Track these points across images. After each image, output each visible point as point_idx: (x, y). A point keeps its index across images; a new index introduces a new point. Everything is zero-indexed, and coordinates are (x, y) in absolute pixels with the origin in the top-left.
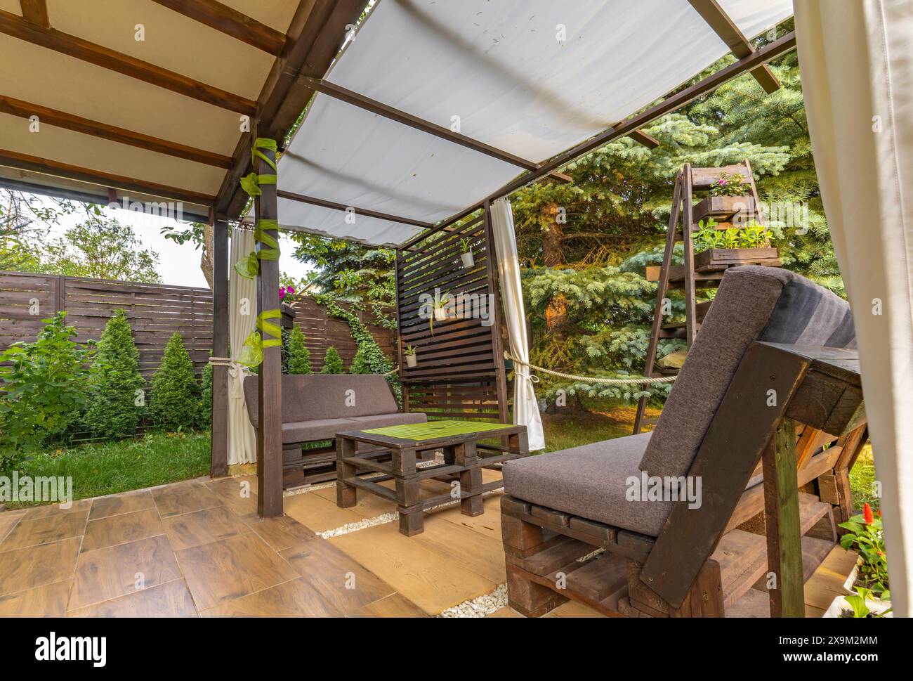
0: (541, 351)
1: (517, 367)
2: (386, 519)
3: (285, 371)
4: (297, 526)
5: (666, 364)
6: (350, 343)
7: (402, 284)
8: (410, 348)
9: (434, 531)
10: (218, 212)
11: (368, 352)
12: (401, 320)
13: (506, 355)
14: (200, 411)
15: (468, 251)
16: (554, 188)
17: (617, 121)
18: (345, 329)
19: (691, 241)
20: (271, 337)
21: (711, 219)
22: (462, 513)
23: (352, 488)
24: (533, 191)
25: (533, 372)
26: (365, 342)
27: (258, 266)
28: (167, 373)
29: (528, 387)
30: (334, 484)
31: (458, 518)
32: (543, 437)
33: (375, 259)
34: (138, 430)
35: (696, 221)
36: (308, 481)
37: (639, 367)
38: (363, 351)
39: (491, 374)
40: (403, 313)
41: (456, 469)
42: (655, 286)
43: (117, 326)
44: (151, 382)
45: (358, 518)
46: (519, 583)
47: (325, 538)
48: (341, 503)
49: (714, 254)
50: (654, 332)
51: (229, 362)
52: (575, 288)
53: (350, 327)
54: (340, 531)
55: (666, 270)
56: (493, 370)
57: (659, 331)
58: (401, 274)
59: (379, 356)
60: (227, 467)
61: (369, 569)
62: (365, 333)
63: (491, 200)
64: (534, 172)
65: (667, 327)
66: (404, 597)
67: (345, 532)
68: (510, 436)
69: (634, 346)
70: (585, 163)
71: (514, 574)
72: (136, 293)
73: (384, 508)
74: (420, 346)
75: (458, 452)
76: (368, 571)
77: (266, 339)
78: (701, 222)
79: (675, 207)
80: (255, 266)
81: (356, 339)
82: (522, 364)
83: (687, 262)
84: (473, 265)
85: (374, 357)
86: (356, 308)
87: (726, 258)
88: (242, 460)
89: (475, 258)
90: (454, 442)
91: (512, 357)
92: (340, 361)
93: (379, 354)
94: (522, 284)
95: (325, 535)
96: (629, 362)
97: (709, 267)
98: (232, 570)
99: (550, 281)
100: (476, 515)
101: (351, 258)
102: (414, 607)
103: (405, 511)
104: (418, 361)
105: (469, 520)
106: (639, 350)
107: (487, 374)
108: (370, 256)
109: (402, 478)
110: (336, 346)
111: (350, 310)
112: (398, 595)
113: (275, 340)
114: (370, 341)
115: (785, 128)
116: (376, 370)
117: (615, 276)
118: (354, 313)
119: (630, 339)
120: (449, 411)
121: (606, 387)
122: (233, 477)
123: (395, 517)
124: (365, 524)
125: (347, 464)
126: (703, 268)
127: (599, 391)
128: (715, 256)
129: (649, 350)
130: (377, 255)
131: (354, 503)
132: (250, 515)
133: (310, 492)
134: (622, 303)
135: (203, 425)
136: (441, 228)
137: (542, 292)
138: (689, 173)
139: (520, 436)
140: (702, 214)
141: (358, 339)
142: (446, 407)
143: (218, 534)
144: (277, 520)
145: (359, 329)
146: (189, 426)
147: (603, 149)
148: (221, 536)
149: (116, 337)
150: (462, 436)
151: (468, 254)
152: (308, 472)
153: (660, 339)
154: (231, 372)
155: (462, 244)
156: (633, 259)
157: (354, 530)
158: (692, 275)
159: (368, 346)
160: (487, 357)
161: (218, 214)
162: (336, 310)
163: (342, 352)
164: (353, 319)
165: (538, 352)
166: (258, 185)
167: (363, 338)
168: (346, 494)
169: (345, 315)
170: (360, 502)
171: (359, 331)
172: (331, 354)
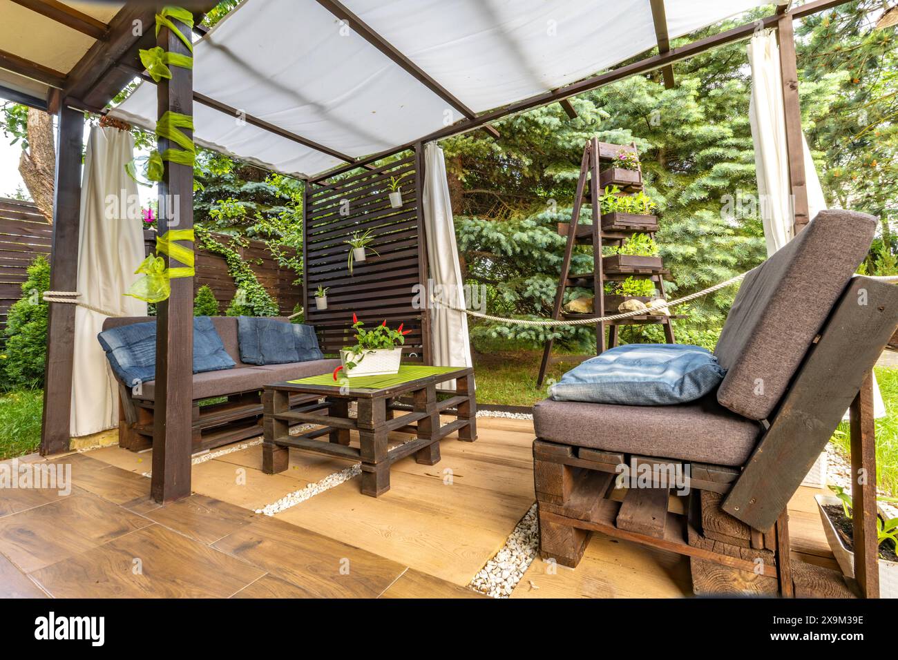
2: (335, 480)
3: (152, 312)
4: (219, 505)
5: (572, 309)
6: (227, 283)
7: (311, 220)
8: (320, 289)
10: (69, 96)
11: (250, 293)
12: (308, 259)
15: (396, 191)
16: (474, 141)
17: (556, 86)
18: (222, 266)
19: (599, 204)
20: (179, 264)
21: (615, 187)
22: (418, 462)
23: (284, 448)
24: (456, 141)
26: (246, 283)
27: (162, 169)
33: (257, 192)
35: (603, 188)
36: (207, 446)
37: (548, 312)
38: (244, 292)
39: (418, 317)
40: (311, 251)
42: (565, 240)
46: (558, 532)
47: (271, 515)
48: (268, 467)
49: (616, 217)
50: (562, 281)
51: (74, 297)
52: (502, 237)
53: (228, 264)
54: (285, 504)
55: (574, 227)
56: (420, 313)
57: (566, 281)
58: (310, 208)
59: (264, 298)
61: (358, 546)
62: (247, 272)
63: (424, 141)
64: (471, 120)
65: (572, 276)
66: (422, 573)
67: (293, 504)
69: (545, 293)
70: (505, 123)
71: (551, 523)
75: (417, 398)
76: (356, 548)
77: (172, 267)
78: (607, 188)
79: (583, 174)
80: (158, 169)
81: (235, 278)
83: (595, 222)
84: (402, 205)
85: (258, 300)
86: (236, 243)
87: (625, 220)
88: (89, 427)
89: (403, 198)
90: (418, 387)
92: (215, 303)
93: (264, 295)
95: (270, 510)
96: (538, 306)
97: (614, 227)
98: (149, 585)
100: (435, 463)
101: (225, 187)
102: (441, 583)
104: (329, 304)
106: (548, 296)
107: (414, 317)
108: (251, 188)
109: (372, 431)
110: (211, 285)
111: (230, 245)
112: (411, 571)
113: (187, 269)
114: (253, 281)
115: (639, 125)
116: (261, 313)
117: (532, 229)
118: (234, 248)
119: (541, 287)
121: (523, 329)
122: (79, 451)
124: (314, 489)
125: (279, 421)
126: (607, 228)
127: (517, 333)
128: (618, 219)
129: (557, 298)
130: (259, 188)
131: (286, 468)
132: (136, 501)
133: (213, 459)
134: (536, 254)
136: (362, 164)
138: (597, 146)
139: (469, 378)
140: (607, 182)
141: (238, 279)
143: (97, 536)
144: (184, 502)
145: (239, 267)
147: (526, 113)
148: (102, 537)
151: (397, 193)
153: (566, 287)
155: (391, 182)
156: (540, 216)
157: (303, 499)
158: (599, 232)
159: (252, 287)
161: (68, 99)
162: (212, 244)
163: (217, 292)
164: (233, 256)
166: (167, 65)
167: (245, 278)
168: (277, 455)
169: (222, 251)
170: (291, 465)
171: (240, 270)
172: (204, 294)
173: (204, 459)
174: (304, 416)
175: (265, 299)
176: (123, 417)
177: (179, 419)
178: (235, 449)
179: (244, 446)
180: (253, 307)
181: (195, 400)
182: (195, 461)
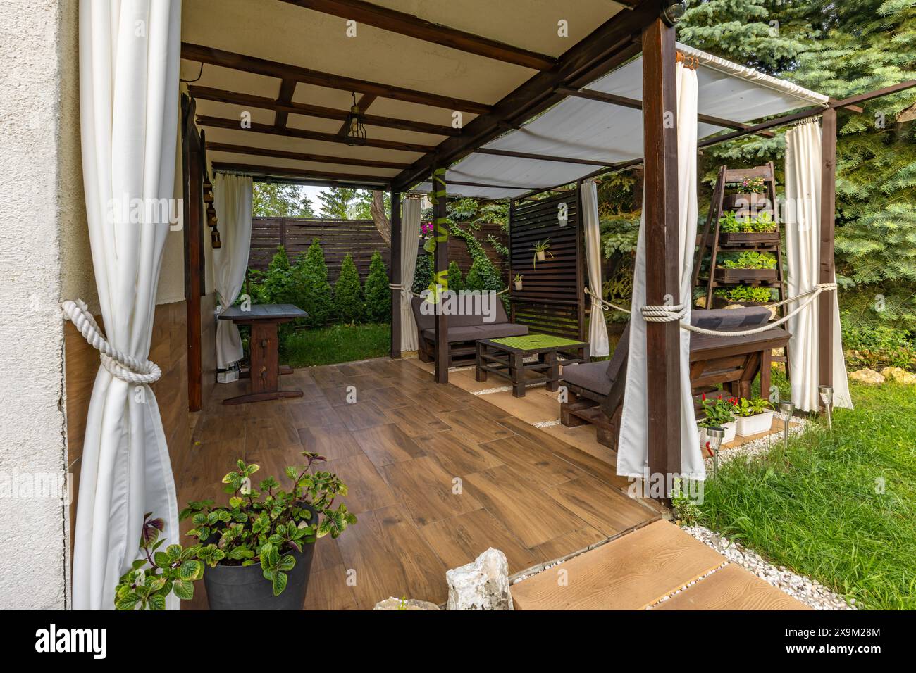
0: (618, 282)
1: (593, 300)
2: (504, 389)
4: (458, 388)
6: (467, 258)
7: (514, 227)
8: (518, 276)
9: (530, 396)
11: (481, 265)
12: (512, 254)
13: (586, 290)
14: (364, 310)
18: (462, 245)
22: (547, 390)
23: (485, 371)
25: (603, 304)
26: (479, 257)
27: (436, 245)
28: (344, 282)
29: (600, 313)
30: (474, 367)
31: (544, 392)
32: (608, 347)
34: (329, 322)
38: (477, 264)
39: (575, 302)
40: (514, 248)
41: (544, 366)
43: (315, 251)
44: (335, 288)
45: (490, 388)
47: (475, 395)
48: (478, 379)
49: (731, 237)
51: (400, 287)
53: (467, 245)
54: (481, 393)
56: (576, 300)
58: (513, 219)
60: (399, 352)
61: (500, 408)
62: (479, 250)
63: (583, 180)
64: (612, 167)
66: (518, 418)
67: (484, 393)
68: (579, 349)
72: (325, 226)
73: (505, 383)
74: (526, 275)
75: (546, 357)
81: (471, 254)
82: (597, 299)
84: (567, 223)
85: (486, 270)
86: (472, 229)
87: (739, 239)
88: (408, 349)
91: (590, 293)
92: (460, 273)
93: (490, 267)
94: (601, 240)
95: (475, 393)
99: (619, 243)
100: (554, 391)
103: (516, 385)
104: (523, 286)
105: (549, 393)
107: (572, 302)
109: (514, 368)
110: (457, 260)
111: (468, 231)
114: (483, 256)
116: (488, 280)
118: (470, 233)
120: (545, 317)
122: (404, 358)
123: (511, 388)
124: (494, 391)
125: (481, 357)
128: (732, 238)
131: (485, 380)
132: (429, 382)
133: (457, 372)
135: (366, 320)
136: (545, 191)
137: (613, 250)
138: (725, 173)
139: (585, 350)
140: (728, 206)
141: (473, 255)
142: (544, 314)
144: (446, 385)
145: (474, 245)
146: (358, 320)
149: (314, 258)
150: (548, 348)
152: (455, 358)
154: (402, 293)
158: (716, 248)
159: (482, 260)
160: (572, 290)
161: (395, 190)
162: (457, 231)
163: (461, 265)
164: (470, 238)
165: (615, 282)
166: (437, 198)
167: (478, 253)
168: (481, 374)
169: (464, 235)
170: (488, 380)
171: (475, 248)
172: (453, 267)
173: (453, 371)
174: (498, 360)
175: (491, 270)
176: (420, 346)
177: (444, 352)
178: (466, 369)
179: (471, 368)
180: (483, 276)
181: (449, 343)
182: (450, 371)
